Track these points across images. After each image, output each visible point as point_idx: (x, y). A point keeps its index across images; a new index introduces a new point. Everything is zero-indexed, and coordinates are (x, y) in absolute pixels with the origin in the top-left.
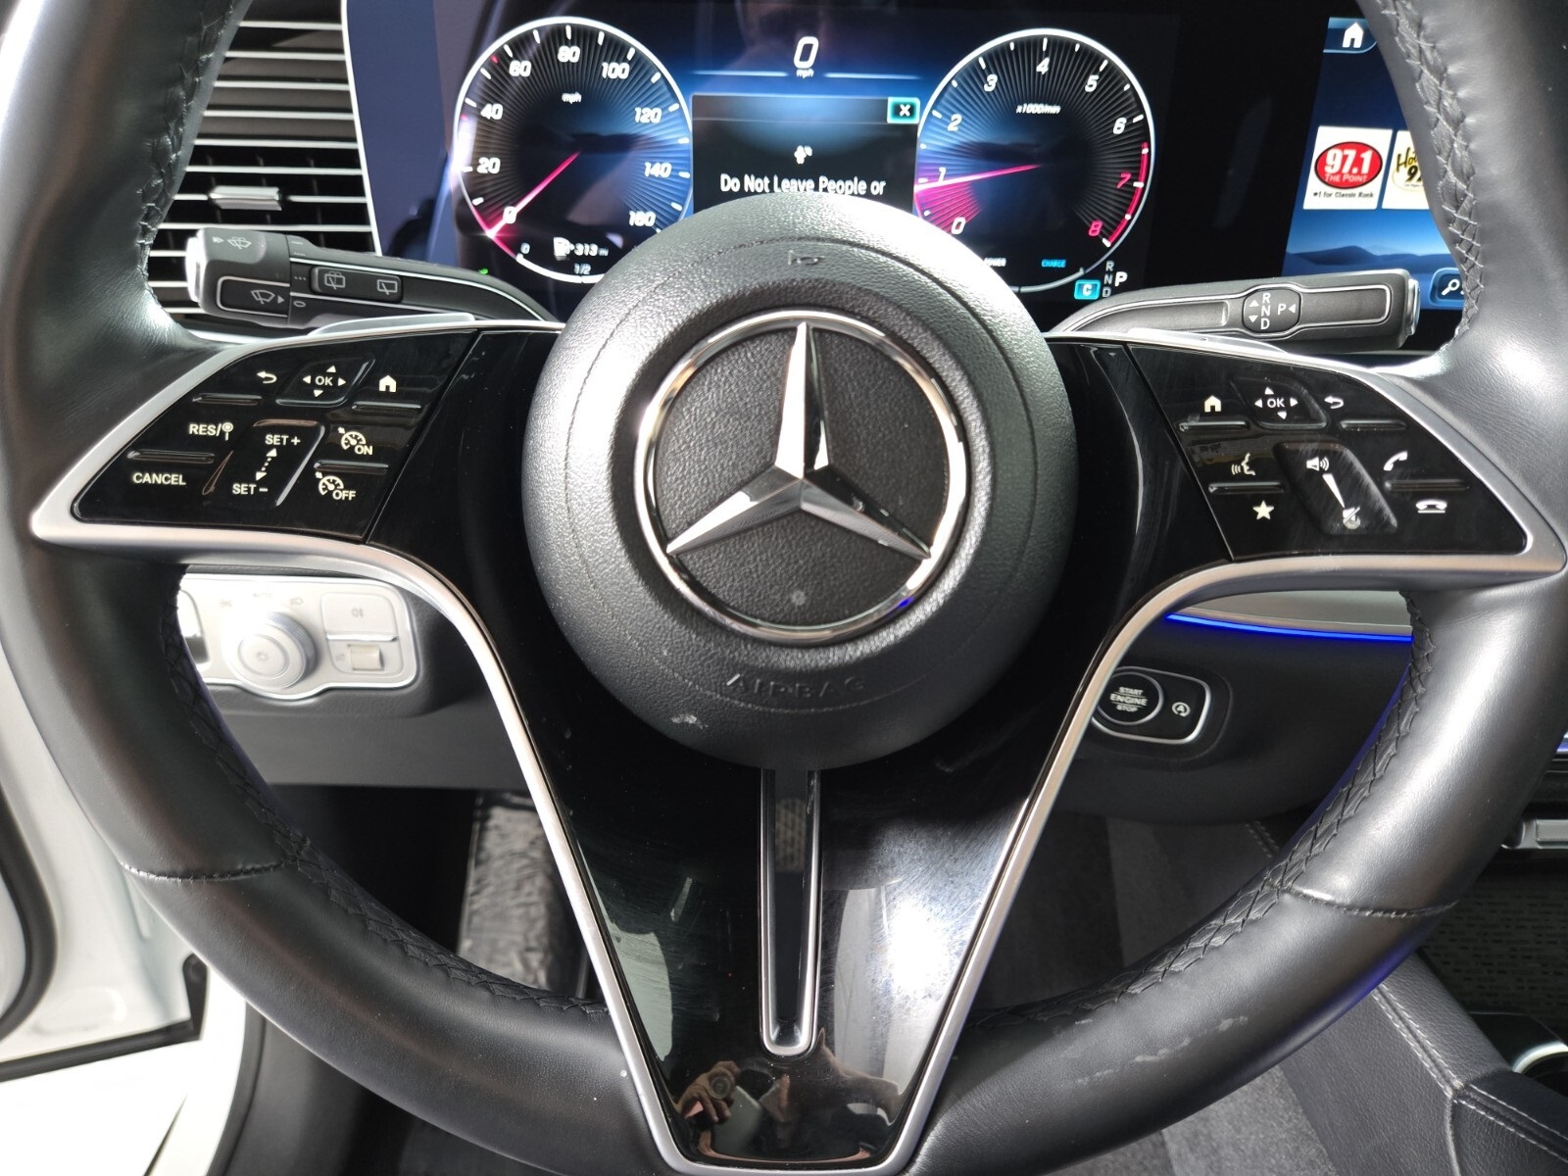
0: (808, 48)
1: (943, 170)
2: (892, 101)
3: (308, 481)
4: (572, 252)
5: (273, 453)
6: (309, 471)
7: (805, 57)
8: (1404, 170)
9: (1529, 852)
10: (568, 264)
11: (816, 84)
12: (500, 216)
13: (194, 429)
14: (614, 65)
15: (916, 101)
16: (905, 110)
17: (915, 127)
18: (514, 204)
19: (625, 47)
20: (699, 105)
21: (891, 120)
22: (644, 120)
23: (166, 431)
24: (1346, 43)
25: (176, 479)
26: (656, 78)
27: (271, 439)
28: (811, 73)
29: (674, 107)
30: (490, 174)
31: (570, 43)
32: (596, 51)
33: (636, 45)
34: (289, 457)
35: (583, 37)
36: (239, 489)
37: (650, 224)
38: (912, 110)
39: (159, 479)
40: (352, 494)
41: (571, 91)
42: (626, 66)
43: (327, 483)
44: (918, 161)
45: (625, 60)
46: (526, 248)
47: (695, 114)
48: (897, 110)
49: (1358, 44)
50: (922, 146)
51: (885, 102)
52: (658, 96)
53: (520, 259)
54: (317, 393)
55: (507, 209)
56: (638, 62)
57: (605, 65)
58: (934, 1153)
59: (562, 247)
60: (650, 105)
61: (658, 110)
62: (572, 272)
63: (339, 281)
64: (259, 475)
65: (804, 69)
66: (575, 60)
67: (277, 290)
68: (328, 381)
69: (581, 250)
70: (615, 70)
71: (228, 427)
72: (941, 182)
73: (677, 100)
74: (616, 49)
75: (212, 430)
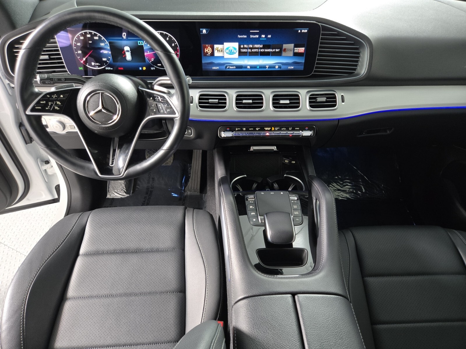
0: (124, 34)
1: (148, 51)
2: (138, 42)
3: (54, 107)
4: (95, 64)
5: (50, 105)
6: (54, 106)
7: (124, 35)
8: (217, 50)
9: (252, 151)
10: (94, 66)
11: (127, 39)
12: (83, 59)
13: (41, 102)
14: (96, 37)
15: (142, 42)
16: (141, 43)
17: (143, 45)
18: (85, 57)
19: (97, 35)
20: (110, 43)
21: (139, 44)
22: (102, 45)
23: (38, 103)
24: (204, 32)
25: (40, 108)
26: (102, 39)
27: (50, 103)
28: (126, 38)
29: (106, 43)
30: (80, 53)
31: (89, 34)
32: (93, 36)
33: (99, 34)
34: (52, 105)
35: (90, 33)
36: (47, 108)
37: (106, 60)
38: (142, 43)
39: (38, 108)
40: (59, 109)
41: (90, 41)
42: (98, 37)
43: (56, 108)
44: (144, 50)
45: (97, 36)
46: (88, 64)
47: (109, 44)
48: (140, 43)
49: (205, 32)
50: (144, 48)
51: (137, 42)
52: (103, 41)
53: (87, 66)
54: (54, 98)
55: (84, 58)
56: (99, 37)
57: (94, 37)
58: (126, 174)
59: (93, 64)
60: (103, 43)
61: (104, 44)
62: (95, 67)
63: (57, 80)
64: (49, 107)
65: (125, 37)
66: (90, 37)
67: (49, 82)
68: (55, 96)
69: (96, 64)
70: (96, 38)
71: (45, 102)
72: (148, 53)
73: (106, 42)
74: (96, 35)
75: (43, 102)
